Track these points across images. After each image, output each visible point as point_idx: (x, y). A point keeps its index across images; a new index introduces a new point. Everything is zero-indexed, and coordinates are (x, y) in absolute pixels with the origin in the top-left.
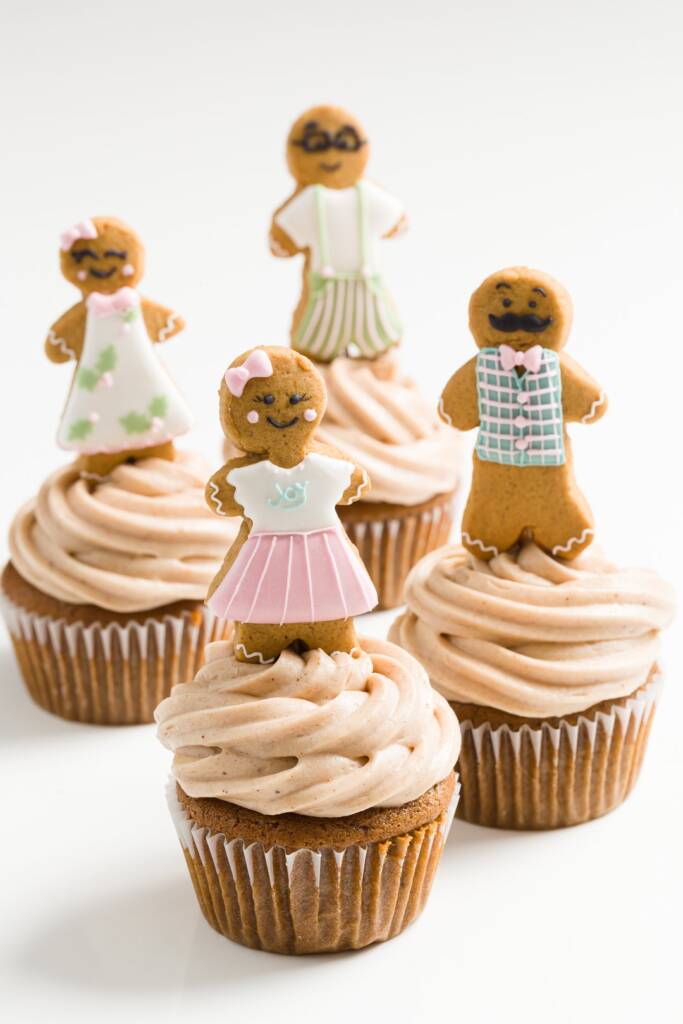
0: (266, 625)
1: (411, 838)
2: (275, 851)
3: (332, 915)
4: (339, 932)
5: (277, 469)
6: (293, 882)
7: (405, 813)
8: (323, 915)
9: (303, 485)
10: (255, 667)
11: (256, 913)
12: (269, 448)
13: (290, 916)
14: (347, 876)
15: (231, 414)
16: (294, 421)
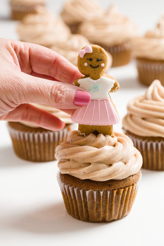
0: (86, 125)
1: (123, 189)
2: (83, 190)
3: (100, 210)
4: (102, 216)
5: (92, 80)
6: (88, 200)
7: (122, 182)
8: (97, 210)
9: (99, 85)
10: (82, 137)
11: (78, 209)
12: (90, 74)
13: (88, 210)
14: (104, 199)
15: (80, 63)
16: (98, 66)
